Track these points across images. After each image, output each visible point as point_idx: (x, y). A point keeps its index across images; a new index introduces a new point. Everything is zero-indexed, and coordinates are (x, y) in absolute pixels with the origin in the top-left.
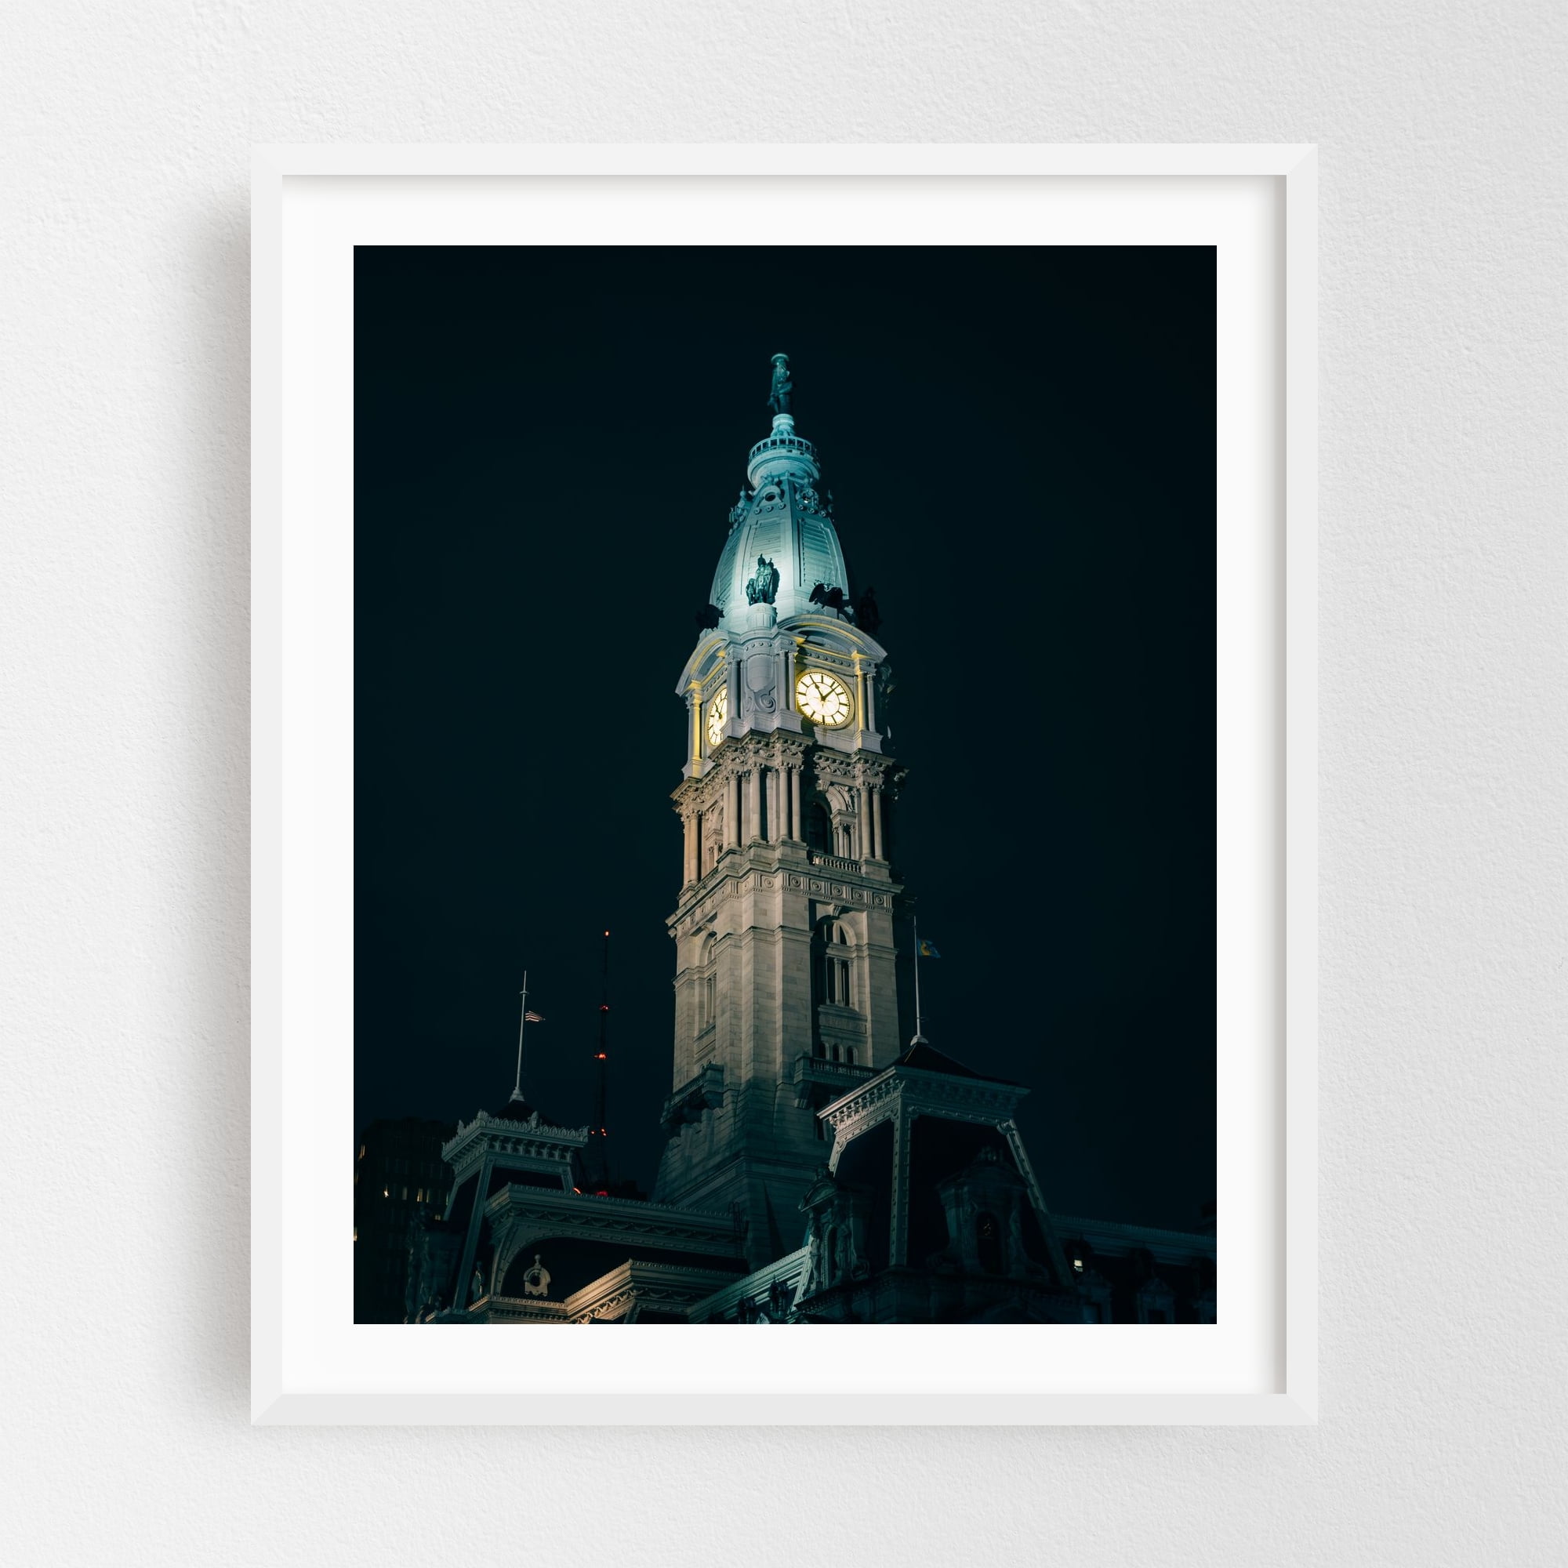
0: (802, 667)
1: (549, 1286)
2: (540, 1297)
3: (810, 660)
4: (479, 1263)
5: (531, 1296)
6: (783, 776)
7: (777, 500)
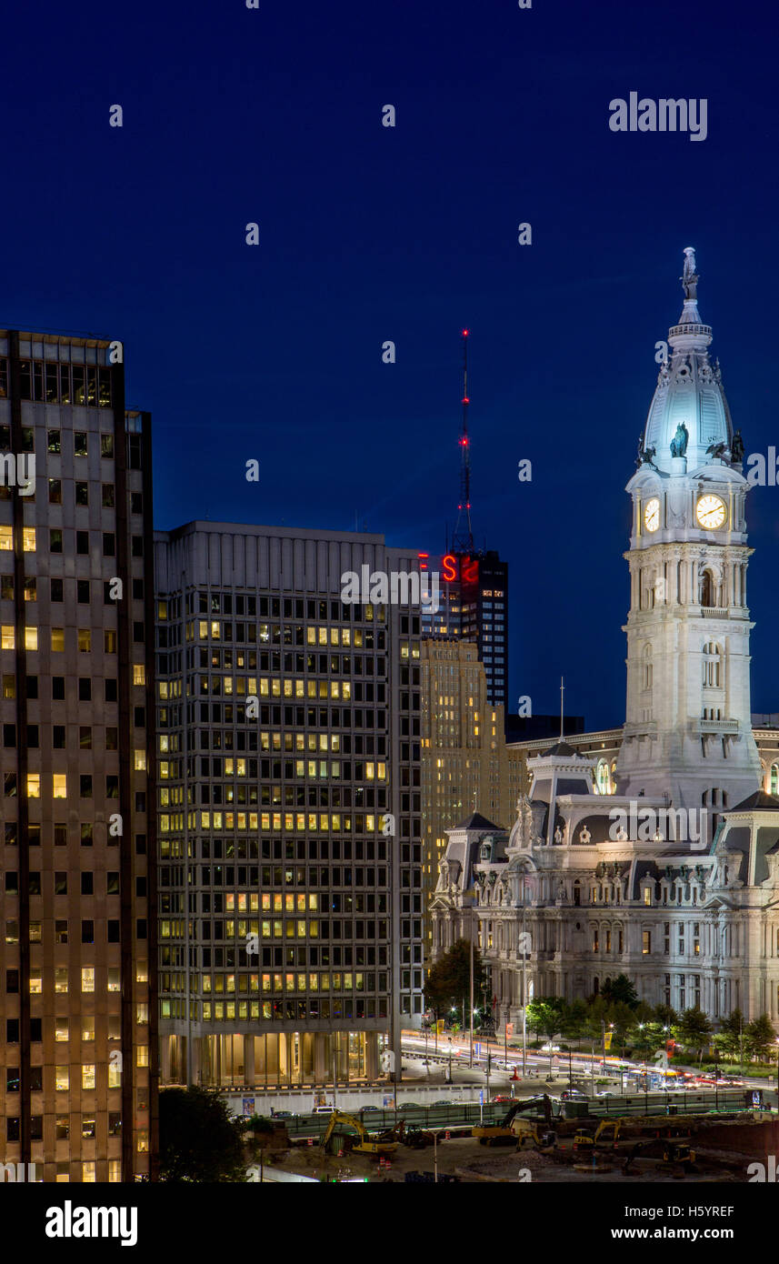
0: (700, 495)
1: (591, 838)
2: (587, 844)
3: (704, 490)
4: (558, 827)
5: (583, 844)
6: (690, 566)
7: (687, 375)
